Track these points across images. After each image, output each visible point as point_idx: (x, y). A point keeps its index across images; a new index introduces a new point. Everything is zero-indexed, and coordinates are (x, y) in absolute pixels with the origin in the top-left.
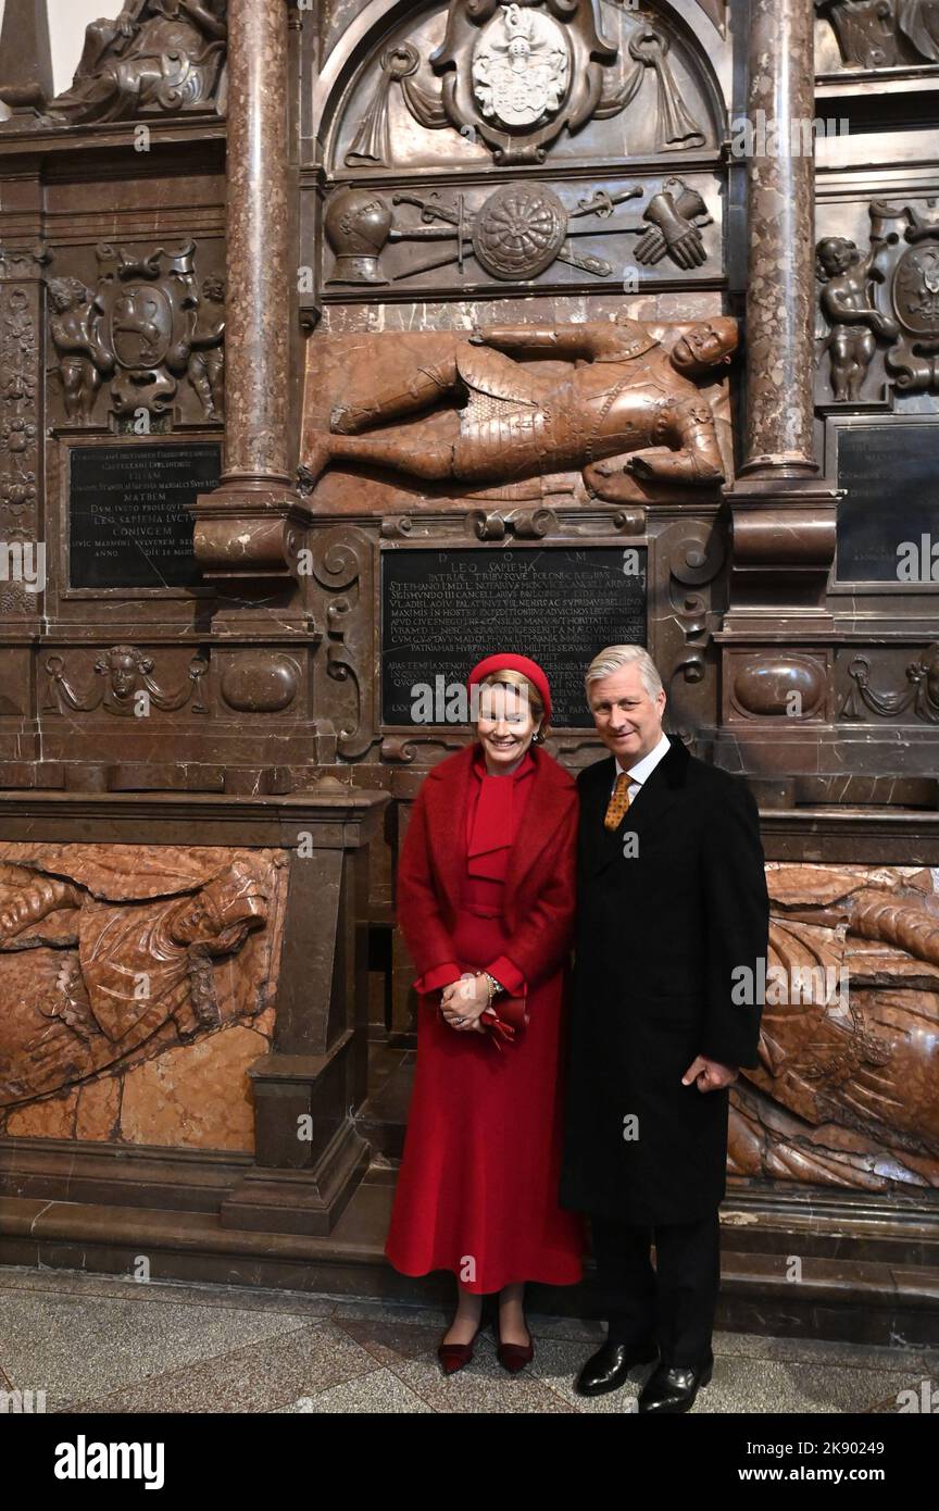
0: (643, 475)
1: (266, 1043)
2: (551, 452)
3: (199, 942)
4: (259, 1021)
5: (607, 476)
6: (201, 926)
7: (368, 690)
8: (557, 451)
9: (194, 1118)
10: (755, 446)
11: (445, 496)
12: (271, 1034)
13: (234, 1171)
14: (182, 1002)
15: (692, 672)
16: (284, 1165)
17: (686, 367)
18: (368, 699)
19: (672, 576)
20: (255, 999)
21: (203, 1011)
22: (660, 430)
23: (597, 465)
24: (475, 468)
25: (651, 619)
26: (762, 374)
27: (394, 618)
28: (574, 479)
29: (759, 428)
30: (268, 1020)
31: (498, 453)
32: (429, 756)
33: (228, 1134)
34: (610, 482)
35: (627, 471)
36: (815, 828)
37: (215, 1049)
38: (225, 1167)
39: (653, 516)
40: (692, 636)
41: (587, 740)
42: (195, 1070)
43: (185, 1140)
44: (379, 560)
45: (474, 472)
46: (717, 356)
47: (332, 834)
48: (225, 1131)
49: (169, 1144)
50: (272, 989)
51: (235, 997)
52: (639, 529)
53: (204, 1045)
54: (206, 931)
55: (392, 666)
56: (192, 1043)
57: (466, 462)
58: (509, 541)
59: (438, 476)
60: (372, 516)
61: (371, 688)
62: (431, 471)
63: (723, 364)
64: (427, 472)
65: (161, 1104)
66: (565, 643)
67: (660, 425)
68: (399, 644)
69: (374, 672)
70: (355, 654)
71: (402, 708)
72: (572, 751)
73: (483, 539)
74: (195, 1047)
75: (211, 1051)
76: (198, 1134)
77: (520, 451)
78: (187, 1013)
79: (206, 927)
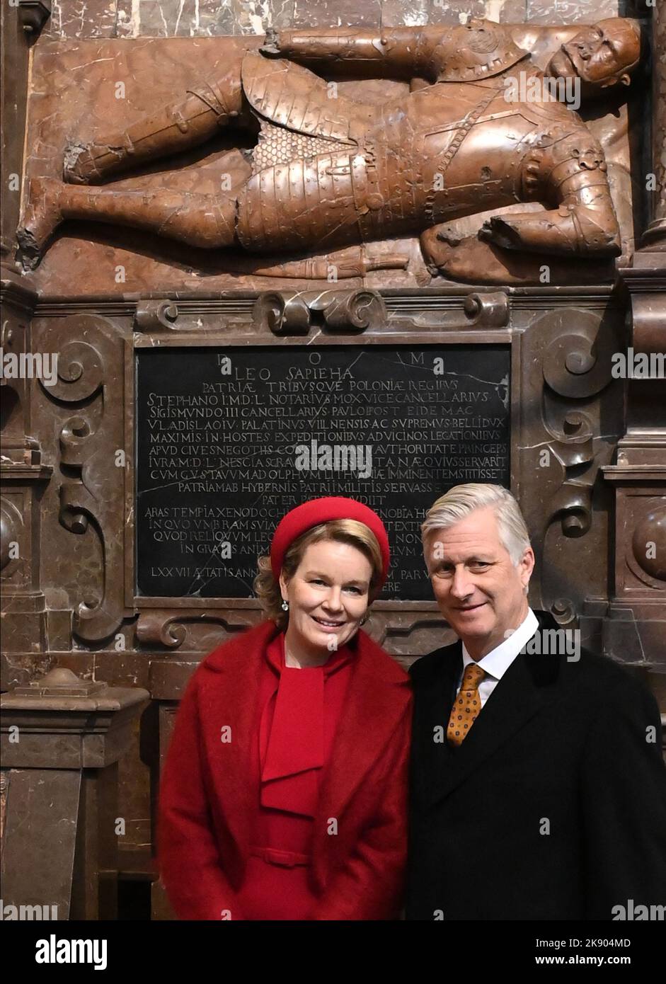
0: (505, 242)
2: (377, 210)
5: (455, 244)
7: (117, 547)
8: (385, 208)
11: (226, 271)
15: (574, 521)
18: (116, 559)
19: (546, 386)
22: (530, 179)
23: (440, 229)
24: (269, 231)
25: (516, 448)
27: (155, 444)
28: (409, 248)
32: (202, 639)
34: (460, 252)
35: (482, 237)
39: (518, 301)
40: (574, 470)
41: (426, 617)
44: (133, 364)
45: (267, 237)
47: (66, 749)
52: (500, 319)
55: (150, 513)
57: (255, 224)
58: (316, 336)
59: (216, 243)
60: (122, 300)
61: (121, 544)
62: (206, 236)
63: (619, 87)
64: (202, 239)
66: (395, 480)
67: (532, 173)
68: (160, 481)
69: (124, 521)
70: (98, 496)
71: (165, 572)
72: (403, 633)
73: (279, 333)
77: (333, 208)
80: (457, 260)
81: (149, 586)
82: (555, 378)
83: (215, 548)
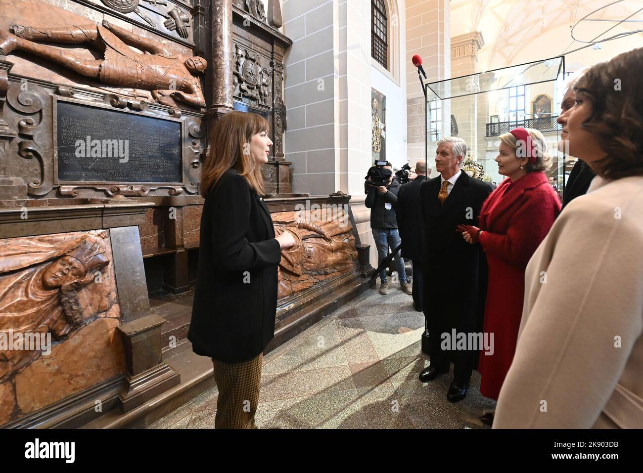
0: (178, 99)
1: (117, 321)
2: (143, 81)
3: (68, 283)
4: (110, 313)
5: (163, 96)
6: (70, 275)
7: (50, 164)
8: (145, 81)
9: (77, 376)
10: (219, 99)
11: (87, 85)
12: (119, 316)
13: (112, 388)
14: (57, 320)
15: (196, 165)
16: (149, 367)
17: (192, 69)
18: (49, 168)
19: (189, 134)
20: (106, 302)
21: (76, 319)
22: (184, 86)
23: (161, 91)
24: (110, 77)
25: (183, 147)
26: (222, 79)
27: (64, 132)
29: (221, 95)
30: (115, 310)
31: (122, 75)
32: (86, 194)
33: (103, 373)
34: (164, 98)
35: (171, 96)
37: (84, 336)
38: (106, 388)
39: (184, 113)
40: (196, 153)
41: (161, 186)
42: (73, 352)
43: (74, 390)
44: (55, 104)
45: (109, 79)
46: (201, 69)
47: (133, 219)
48: (101, 372)
49: (63, 397)
50: (114, 295)
51: (91, 306)
52: (179, 117)
53: (76, 337)
54: (73, 277)
55: (63, 154)
56: (67, 339)
57: (107, 73)
58: (127, 109)
59: (90, 75)
60: (51, 83)
61: (52, 164)
62: (87, 72)
63: (201, 72)
64: (85, 72)
65: (50, 380)
66: (150, 152)
67: (184, 84)
68: (67, 144)
69: (53, 156)
70: (40, 146)
71: (70, 173)
72: (154, 190)
73: (113, 106)
74: (70, 340)
75: (82, 338)
76: (83, 382)
77: (131, 77)
78: (62, 324)
79: (73, 274)
80: (164, 100)
81: (61, 177)
82: (192, 133)
83: (90, 167)
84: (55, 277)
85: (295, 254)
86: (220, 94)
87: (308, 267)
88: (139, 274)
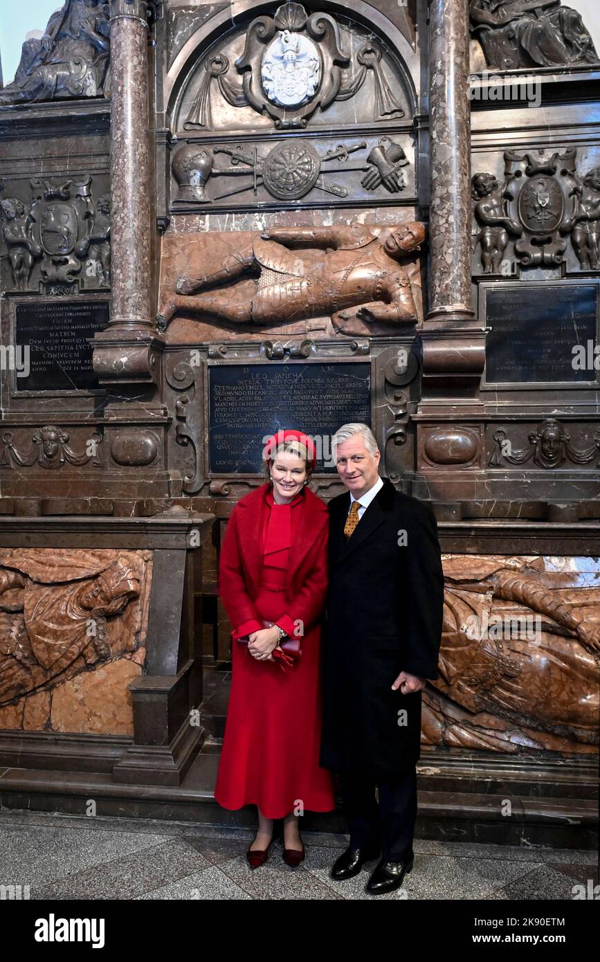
0: (368, 318)
1: (140, 669)
2: (312, 305)
3: (98, 607)
4: (135, 656)
5: (346, 319)
6: (99, 598)
7: (201, 452)
8: (315, 304)
9: (96, 715)
10: (435, 300)
11: (247, 332)
12: (143, 663)
13: (121, 747)
14: (88, 645)
15: (399, 439)
16: (152, 743)
17: (395, 252)
18: (201, 457)
19: (386, 381)
20: (133, 642)
21: (101, 650)
22: (378, 291)
23: (340, 313)
24: (265, 315)
25: (374, 407)
26: (440, 257)
27: (217, 407)
28: (326, 321)
29: (438, 290)
30: (141, 655)
31: (279, 306)
32: (238, 491)
33: (117, 725)
34: (348, 323)
35: (358, 316)
36: (473, 533)
37: (108, 673)
38: (115, 745)
39: (374, 344)
40: (399, 417)
41: (334, 481)
42: (96, 686)
43: (91, 729)
44: (207, 372)
45: (264, 318)
46: (411, 245)
47: (179, 540)
48: (115, 723)
49: (81, 731)
50: (143, 636)
52: (367, 353)
53: (102, 671)
54: (102, 601)
55: (216, 437)
56: (94, 670)
57: (259, 311)
58: (286, 360)
60: (202, 345)
61: (203, 451)
62: (238, 317)
63: (416, 251)
64: (236, 318)
65: (76, 707)
66: (322, 421)
67: (379, 288)
68: (220, 423)
69: (204, 441)
70: (193, 430)
71: (223, 463)
72: (326, 488)
73: (270, 359)
74: (96, 672)
75: (106, 674)
76: (99, 725)
77: (293, 304)
78: (91, 651)
79: (102, 598)
80: (347, 326)
81: (215, 469)
82: (390, 377)
83: (244, 452)
84: (88, 597)
85: (456, 656)
86: (438, 288)
87: (505, 699)
88: (174, 616)
